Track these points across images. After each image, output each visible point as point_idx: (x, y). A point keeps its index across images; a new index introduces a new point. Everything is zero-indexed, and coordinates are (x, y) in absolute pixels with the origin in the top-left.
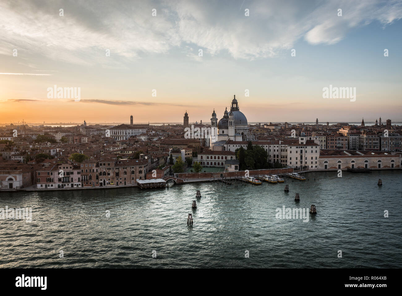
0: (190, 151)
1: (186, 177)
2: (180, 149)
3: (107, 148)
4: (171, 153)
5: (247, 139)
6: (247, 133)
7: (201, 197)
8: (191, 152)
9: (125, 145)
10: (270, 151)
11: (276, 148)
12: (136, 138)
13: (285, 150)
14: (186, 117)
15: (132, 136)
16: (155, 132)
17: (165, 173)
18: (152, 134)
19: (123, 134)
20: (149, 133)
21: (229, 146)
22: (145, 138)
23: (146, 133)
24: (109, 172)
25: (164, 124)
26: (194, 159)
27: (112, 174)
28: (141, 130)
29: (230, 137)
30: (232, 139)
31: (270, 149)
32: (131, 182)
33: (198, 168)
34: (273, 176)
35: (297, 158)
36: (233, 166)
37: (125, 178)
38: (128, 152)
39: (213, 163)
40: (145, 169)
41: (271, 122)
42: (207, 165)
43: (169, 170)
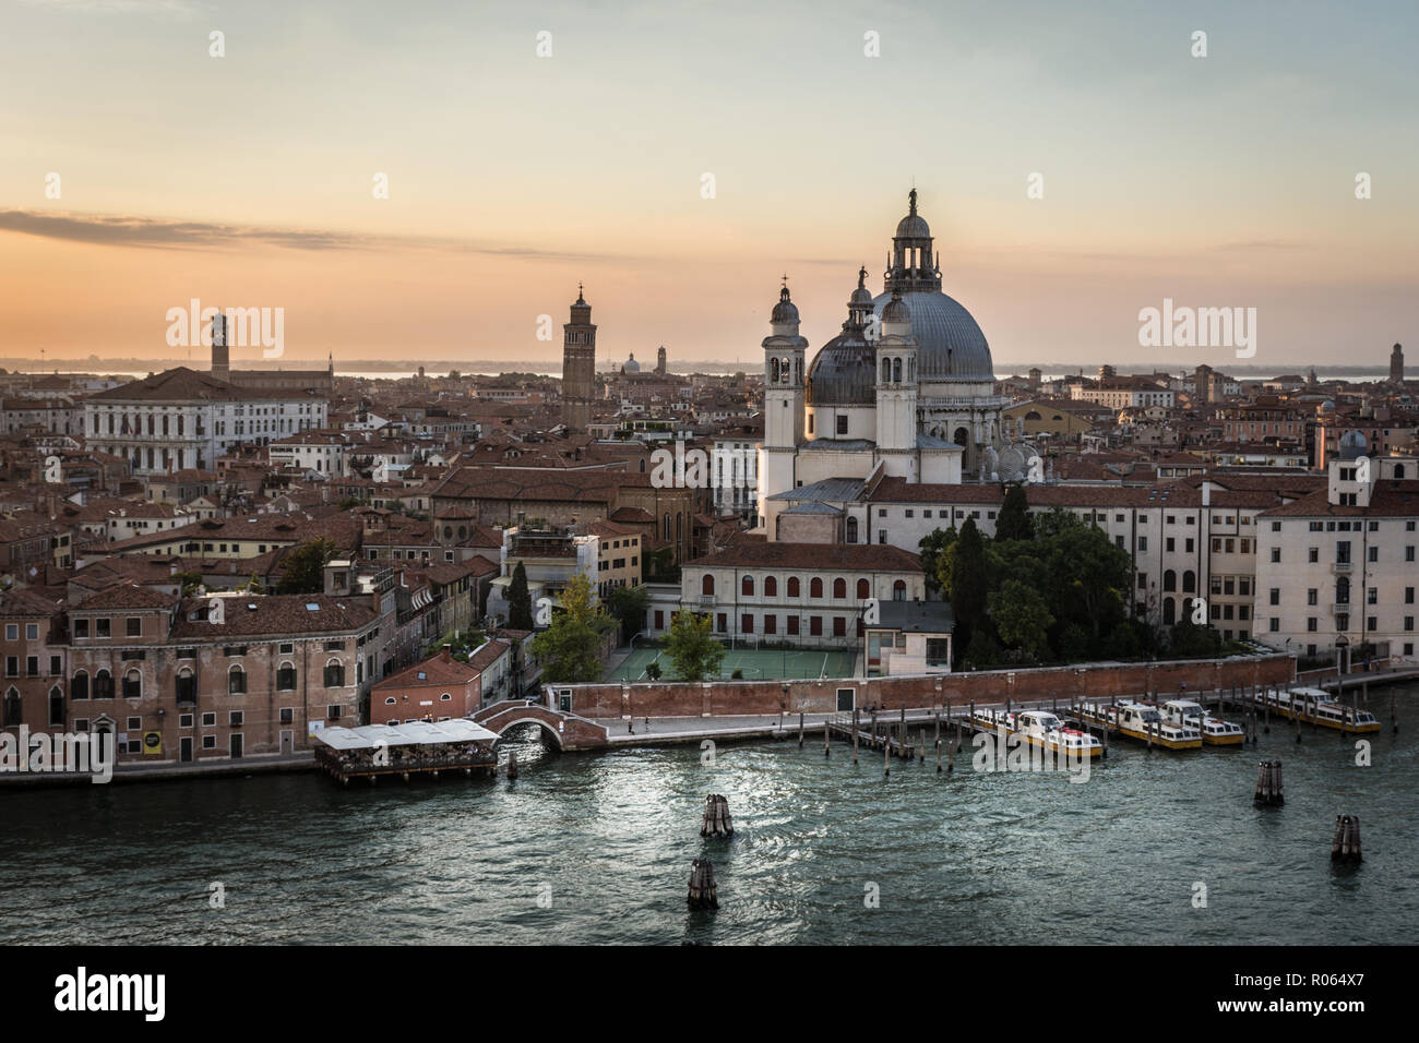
0: (626, 543)
1: (623, 708)
2: (567, 531)
3: (91, 520)
4: (510, 553)
5: (988, 473)
6: (990, 433)
7: (731, 834)
8: (637, 551)
9: (207, 503)
10: (1143, 547)
11: (1181, 532)
12: (265, 456)
13: (1237, 543)
14: (580, 328)
15: (238, 443)
16: (384, 422)
17: (486, 684)
18: (367, 436)
19: (181, 431)
20: (347, 427)
21: (883, 513)
22: (322, 457)
23: (325, 425)
24: (133, 678)
25: (422, 370)
26: (658, 596)
27: (150, 691)
28: (297, 406)
29: (885, 458)
30: (901, 467)
31: (1139, 533)
32: (271, 739)
33: (695, 652)
34: (1171, 703)
35: (1313, 594)
36: (917, 643)
37: (237, 717)
38: (236, 549)
39: (781, 623)
40: (362, 657)
41: (1109, 364)
42: (741, 636)
43: (508, 665)
